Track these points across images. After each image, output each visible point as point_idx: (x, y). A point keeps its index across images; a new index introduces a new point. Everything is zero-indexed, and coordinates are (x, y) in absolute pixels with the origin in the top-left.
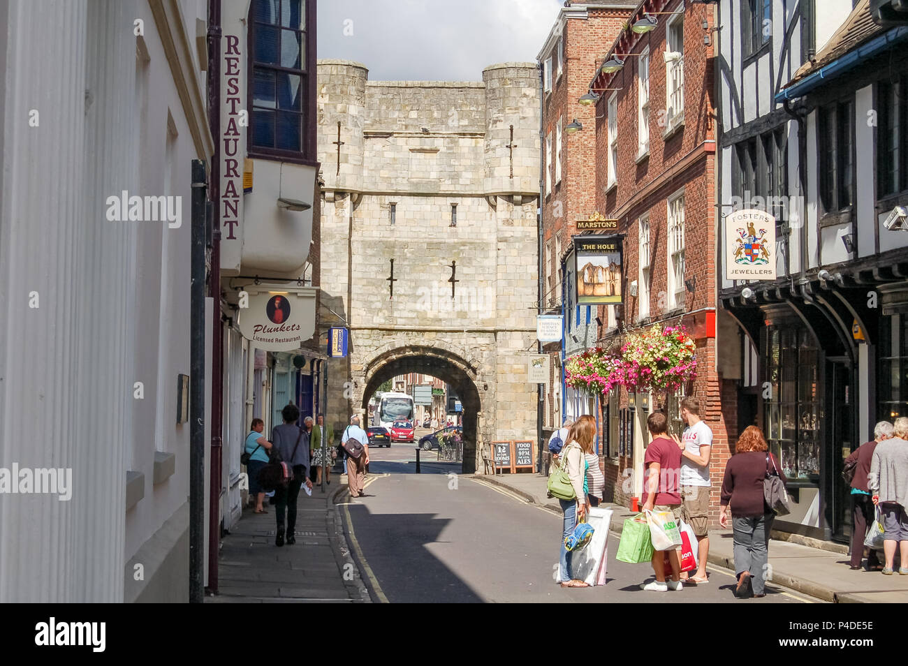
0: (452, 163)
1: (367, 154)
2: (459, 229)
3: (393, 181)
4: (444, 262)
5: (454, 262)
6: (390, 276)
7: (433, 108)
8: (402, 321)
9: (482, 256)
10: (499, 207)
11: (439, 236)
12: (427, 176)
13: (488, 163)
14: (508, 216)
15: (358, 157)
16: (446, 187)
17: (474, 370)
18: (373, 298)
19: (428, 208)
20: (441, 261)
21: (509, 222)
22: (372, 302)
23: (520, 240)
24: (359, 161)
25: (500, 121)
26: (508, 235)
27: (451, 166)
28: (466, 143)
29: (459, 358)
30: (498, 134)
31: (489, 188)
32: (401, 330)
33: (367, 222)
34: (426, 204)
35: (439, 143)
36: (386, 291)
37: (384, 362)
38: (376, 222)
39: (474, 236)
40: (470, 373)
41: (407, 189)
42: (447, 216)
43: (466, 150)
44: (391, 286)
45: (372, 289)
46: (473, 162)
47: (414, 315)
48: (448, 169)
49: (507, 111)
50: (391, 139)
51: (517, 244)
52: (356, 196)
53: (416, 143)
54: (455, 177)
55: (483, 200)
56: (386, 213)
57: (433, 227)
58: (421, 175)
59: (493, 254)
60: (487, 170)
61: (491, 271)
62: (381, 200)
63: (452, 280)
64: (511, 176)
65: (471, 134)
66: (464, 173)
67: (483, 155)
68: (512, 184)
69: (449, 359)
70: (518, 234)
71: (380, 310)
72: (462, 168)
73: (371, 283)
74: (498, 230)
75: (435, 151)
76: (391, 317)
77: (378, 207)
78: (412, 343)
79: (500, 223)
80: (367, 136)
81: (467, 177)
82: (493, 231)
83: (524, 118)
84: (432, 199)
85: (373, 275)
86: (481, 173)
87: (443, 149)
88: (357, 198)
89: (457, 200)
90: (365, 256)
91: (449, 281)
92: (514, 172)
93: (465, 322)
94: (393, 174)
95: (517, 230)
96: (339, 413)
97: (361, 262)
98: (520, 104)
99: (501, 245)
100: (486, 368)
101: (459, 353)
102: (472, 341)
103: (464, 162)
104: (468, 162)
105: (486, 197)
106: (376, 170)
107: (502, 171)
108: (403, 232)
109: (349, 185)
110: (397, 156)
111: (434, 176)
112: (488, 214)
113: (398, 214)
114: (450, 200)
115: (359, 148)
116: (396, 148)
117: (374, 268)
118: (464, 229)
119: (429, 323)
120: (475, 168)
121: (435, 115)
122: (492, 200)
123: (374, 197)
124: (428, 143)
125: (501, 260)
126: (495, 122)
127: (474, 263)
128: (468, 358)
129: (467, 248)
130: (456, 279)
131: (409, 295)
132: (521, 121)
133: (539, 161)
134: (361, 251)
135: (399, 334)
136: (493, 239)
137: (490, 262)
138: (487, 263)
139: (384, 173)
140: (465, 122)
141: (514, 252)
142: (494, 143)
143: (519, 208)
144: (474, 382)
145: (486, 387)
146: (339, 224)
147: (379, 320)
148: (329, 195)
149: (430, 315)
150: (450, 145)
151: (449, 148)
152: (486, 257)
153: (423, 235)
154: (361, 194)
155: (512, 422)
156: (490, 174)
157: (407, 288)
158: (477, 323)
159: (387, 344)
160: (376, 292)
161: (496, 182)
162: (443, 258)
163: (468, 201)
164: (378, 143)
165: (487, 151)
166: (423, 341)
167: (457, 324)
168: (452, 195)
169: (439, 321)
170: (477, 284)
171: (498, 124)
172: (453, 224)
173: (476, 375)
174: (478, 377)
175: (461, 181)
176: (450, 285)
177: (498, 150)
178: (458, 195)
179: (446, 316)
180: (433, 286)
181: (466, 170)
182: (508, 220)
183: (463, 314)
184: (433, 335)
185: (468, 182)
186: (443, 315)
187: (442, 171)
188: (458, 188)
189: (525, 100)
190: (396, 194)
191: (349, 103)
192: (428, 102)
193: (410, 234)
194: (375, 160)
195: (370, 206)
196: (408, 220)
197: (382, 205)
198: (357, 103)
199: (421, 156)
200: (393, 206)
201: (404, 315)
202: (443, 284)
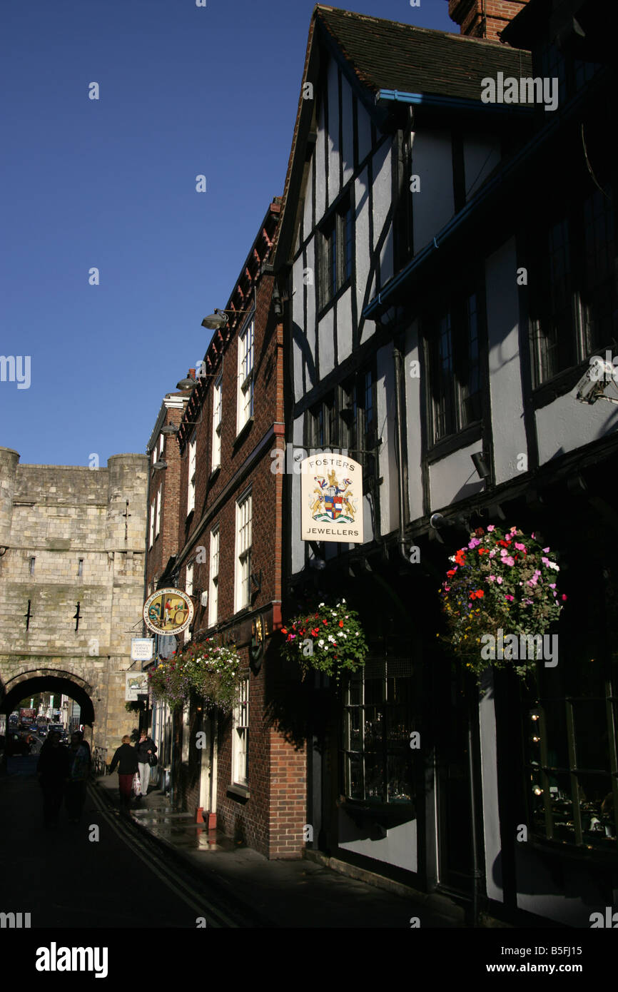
0: (81, 527)
1: (14, 518)
2: (84, 578)
3: (34, 539)
4: (71, 603)
5: (79, 603)
6: (27, 613)
7: (69, 485)
8: (35, 649)
9: (101, 598)
10: (116, 561)
11: (68, 582)
12: (61, 536)
13: (108, 527)
14: (123, 569)
15: (7, 521)
16: (76, 545)
17: (91, 688)
18: (13, 631)
19: (61, 561)
20: (69, 602)
21: (122, 573)
22: (11, 634)
23: (131, 586)
24: (8, 523)
25: (119, 496)
26: (121, 582)
27: (80, 529)
28: (93, 512)
29: (80, 678)
30: (117, 506)
31: (109, 546)
33: (10, 571)
34: (60, 558)
35: (72, 512)
36: (24, 625)
38: (19, 571)
39: (95, 583)
40: (87, 691)
41: (45, 546)
42: (75, 568)
43: (91, 518)
44: (28, 621)
45: (13, 623)
46: (97, 527)
47: (45, 644)
48: (79, 532)
49: (125, 489)
50: (34, 508)
51: (128, 590)
52: (4, 550)
53: (54, 511)
54: (83, 537)
55: (105, 556)
56: (27, 564)
58: (56, 536)
59: (110, 597)
60: (108, 533)
61: (108, 610)
62: (23, 554)
63: (77, 617)
64: (126, 539)
65: (98, 505)
66: (89, 535)
67: (105, 522)
68: (126, 543)
69: (71, 680)
70: (129, 582)
71: (17, 640)
72: (88, 531)
73: (11, 618)
74: (114, 578)
75: (68, 517)
76: (26, 646)
77: (22, 560)
79: (116, 573)
80: (15, 505)
81: (92, 537)
82: (111, 579)
83: (137, 494)
84: (64, 555)
85: (14, 613)
86: (103, 535)
87: (74, 517)
88: (4, 552)
89: (84, 555)
90: (9, 597)
91: (74, 617)
92: (128, 535)
94: (34, 534)
95: (129, 579)
97: (5, 602)
98: (134, 484)
99: (117, 590)
100: (100, 686)
101: (80, 675)
102: (89, 665)
103: (90, 526)
104: (94, 527)
105: (106, 553)
106: (21, 531)
107: (119, 534)
108: (39, 579)
110: (39, 520)
111: (66, 536)
112: (107, 567)
113: (37, 565)
114: (78, 555)
115: (9, 513)
116: (38, 515)
117: (15, 607)
118: (88, 579)
119: (56, 650)
120: (99, 531)
121: (70, 490)
122: (110, 554)
124: (63, 511)
125: (116, 601)
126: (116, 497)
127: (95, 604)
128: (87, 678)
129: (89, 592)
130: (80, 616)
131: (42, 628)
132: (135, 497)
133: (145, 526)
136: (111, 584)
137: (106, 604)
138: (104, 604)
139: (27, 533)
140: (93, 497)
141: (126, 596)
142: (114, 512)
143: (130, 562)
144: (91, 698)
145: (99, 700)
147: (17, 648)
149: (58, 643)
150: (80, 514)
151: (79, 516)
152: (103, 599)
153: (56, 582)
154: (8, 549)
155: (119, 730)
156: (110, 536)
157: (40, 622)
159: (21, 667)
160: (15, 625)
161: (114, 542)
162: (70, 600)
163: (92, 556)
164: (23, 511)
165: (108, 519)
166: (51, 665)
167: (79, 651)
168: (79, 551)
169: (66, 648)
170: (95, 620)
171: (118, 498)
172: (79, 574)
173: (91, 692)
174: (94, 694)
175: (87, 541)
176: (75, 620)
177: (117, 518)
178: (85, 551)
179: (70, 645)
180: (61, 622)
181: (91, 533)
182: (122, 571)
183: (84, 643)
184: (59, 660)
185: (93, 542)
186: (68, 644)
187: (72, 533)
188: (85, 546)
189: (138, 481)
190: (36, 549)
191: (3, 479)
192: (65, 480)
193: (45, 581)
194: (21, 523)
195: (15, 558)
196: (44, 571)
197: (24, 558)
198: (9, 479)
199: (57, 521)
200: (33, 559)
201: (37, 644)
202: (69, 620)
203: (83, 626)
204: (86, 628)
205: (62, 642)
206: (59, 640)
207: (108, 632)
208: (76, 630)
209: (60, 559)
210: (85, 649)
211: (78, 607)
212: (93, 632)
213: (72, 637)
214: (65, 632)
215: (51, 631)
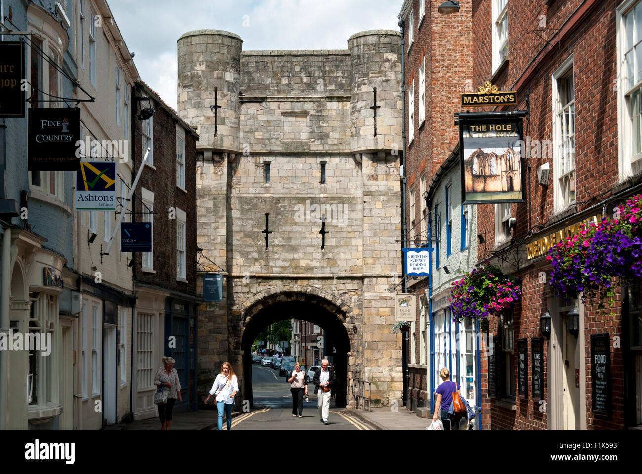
0: (321, 124)
1: (242, 117)
2: (328, 185)
3: (267, 142)
6: (265, 228)
8: (278, 269)
9: (350, 209)
10: (364, 165)
11: (309, 191)
12: (298, 137)
13: (354, 124)
14: (373, 173)
15: (234, 120)
16: (317, 147)
17: (344, 314)
18: (251, 250)
19: (299, 166)
21: (374, 177)
22: (249, 253)
23: (385, 194)
24: (235, 123)
25: (364, 84)
26: (373, 189)
27: (320, 127)
28: (334, 106)
29: (330, 303)
30: (362, 96)
31: (355, 147)
32: (276, 278)
33: (243, 180)
35: (308, 106)
36: (262, 243)
37: (261, 307)
38: (252, 180)
39: (341, 191)
40: (340, 316)
41: (280, 149)
42: (317, 173)
43: (333, 112)
44: (267, 238)
45: (249, 241)
46: (340, 124)
47: (287, 264)
48: (317, 130)
49: (371, 75)
50: (264, 104)
51: (382, 197)
52: (233, 156)
53: (287, 107)
54: (324, 137)
55: (350, 158)
56: (261, 171)
57: (304, 183)
58: (292, 136)
59: (360, 207)
60: (353, 130)
61: (358, 222)
62: (256, 159)
63: (323, 231)
64: (376, 134)
65: (338, 98)
66: (331, 134)
67: (350, 117)
68: (376, 142)
70: (383, 188)
71: (256, 260)
72: (329, 130)
73: (248, 235)
74: (364, 185)
75: (305, 114)
76: (267, 266)
77: (253, 166)
78: (286, 289)
79: (366, 179)
80: (242, 101)
81: (335, 137)
82: (359, 186)
83: (387, 81)
84: (302, 159)
85: (249, 228)
86: (348, 133)
87: (312, 112)
88: (234, 158)
89: (327, 159)
90: (242, 211)
91: (320, 232)
92: (378, 131)
93: (335, 270)
94: (267, 136)
95: (381, 185)
96: (219, 354)
97: (238, 216)
98: (383, 68)
99: (367, 199)
100: (355, 312)
101: (329, 298)
102: (342, 287)
103: (331, 123)
104: (336, 124)
105: (352, 154)
106: (252, 132)
107: (367, 130)
108: (277, 189)
109: (227, 146)
110: (273, 118)
111: (304, 136)
112: (355, 171)
113: (272, 172)
114: (320, 159)
115: (235, 111)
116: (270, 112)
117: (250, 222)
118: (333, 185)
119: (301, 271)
120: (342, 129)
121: (305, 80)
122: (358, 157)
123: (250, 157)
124: (298, 107)
125: (367, 212)
126: (359, 86)
128: (338, 303)
129: (336, 202)
130: (326, 230)
131: (283, 246)
132: (384, 84)
133: (401, 120)
134: (238, 206)
135: (275, 282)
136: (359, 193)
137: (357, 215)
138: (354, 215)
139: (258, 135)
140: (333, 87)
141: (379, 205)
142: (359, 105)
143: (383, 165)
144: (344, 324)
145: (354, 329)
146: (218, 182)
147: (257, 269)
148: (208, 155)
149: (303, 263)
150: (319, 108)
151: (318, 111)
152: (353, 210)
153: (296, 191)
154: (237, 154)
155: (380, 361)
156: (356, 135)
157: (281, 239)
158: (345, 270)
159: (261, 291)
160: (253, 243)
161: (362, 141)
163: (336, 160)
164: (252, 109)
165: (353, 113)
166: (296, 287)
167: (328, 272)
168: (321, 154)
169: (312, 269)
170: (345, 235)
171: (363, 87)
172: (323, 181)
173: (345, 317)
174: (348, 320)
175: (329, 141)
176: (321, 236)
177: (363, 111)
178: (327, 154)
179: (317, 264)
180: (305, 238)
181: (334, 131)
182: (373, 176)
183: (332, 262)
184: (305, 282)
185: (336, 142)
186: (314, 264)
187: (311, 132)
188: (327, 147)
189: (387, 64)
190: (270, 154)
191: (225, 70)
192: (298, 68)
193: (284, 191)
194: (251, 122)
195: (246, 165)
196: (281, 178)
197: (257, 165)
198: (232, 70)
199: (292, 119)
200: (267, 165)
201: (278, 264)
202: (314, 236)
203: (330, 242)
204: (333, 244)
205: (308, 261)
206: (304, 259)
207: (360, 249)
208: (323, 247)
209: (298, 164)
212: (343, 249)
213: (319, 255)
214: (309, 250)
215: (294, 249)
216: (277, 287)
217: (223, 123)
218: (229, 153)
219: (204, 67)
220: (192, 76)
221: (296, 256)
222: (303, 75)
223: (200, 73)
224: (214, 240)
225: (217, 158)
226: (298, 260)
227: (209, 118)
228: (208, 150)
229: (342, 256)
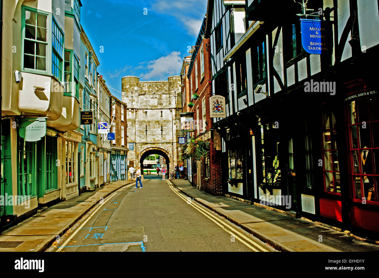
1: (139, 99)
2: (163, 118)
3: (146, 106)
5: (162, 126)
6: (146, 130)
8: (149, 141)
10: (173, 111)
11: (158, 119)
15: (137, 100)
16: (160, 107)
17: (168, 153)
18: (142, 136)
24: (137, 101)
26: (175, 118)
27: (161, 102)
28: (164, 96)
29: (164, 150)
30: (172, 93)
31: (170, 107)
32: (149, 143)
33: (140, 116)
34: (155, 111)
36: (145, 133)
37: (145, 151)
38: (142, 116)
39: (166, 119)
41: (150, 108)
42: (160, 114)
43: (164, 98)
44: (146, 132)
45: (142, 133)
46: (166, 101)
47: (152, 139)
49: (174, 88)
50: (145, 96)
53: (151, 96)
54: (161, 105)
56: (145, 114)
57: (156, 117)
58: (153, 104)
59: (172, 123)
60: (170, 102)
61: (171, 128)
63: (162, 130)
65: (165, 94)
68: (176, 105)
69: (162, 150)
71: (144, 138)
72: (163, 102)
73: (141, 131)
75: (156, 98)
76: (146, 140)
78: (152, 146)
80: (139, 95)
81: (164, 104)
82: (171, 117)
86: (168, 103)
87: (158, 98)
89: (162, 110)
92: (176, 103)
94: (146, 104)
97: (139, 126)
100: (171, 152)
101: (164, 148)
102: (167, 145)
105: (170, 109)
106: (142, 103)
107: (173, 103)
108: (149, 119)
109: (135, 107)
110: (147, 99)
111: (156, 105)
112: (170, 113)
113: (148, 114)
114: (160, 110)
115: (137, 98)
117: (142, 128)
118: (164, 118)
119: (156, 141)
122: (171, 110)
123: (142, 110)
124: (154, 96)
126: (171, 91)
127: (167, 126)
128: (166, 150)
129: (165, 122)
131: (151, 134)
132: (178, 90)
134: (138, 124)
135: (148, 144)
136: (171, 119)
138: (170, 126)
139: (144, 104)
140: (164, 91)
142: (171, 96)
143: (178, 112)
144: (168, 156)
145: (171, 157)
146: (133, 117)
147: (144, 141)
148: (130, 110)
149: (156, 139)
151: (160, 97)
152: (170, 124)
153: (154, 119)
154: (138, 109)
156: (170, 104)
157: (150, 132)
158: (168, 141)
159: (145, 147)
161: (172, 105)
162: (159, 125)
163: (165, 110)
164: (142, 97)
165: (169, 98)
166: (154, 146)
167: (163, 141)
168: (161, 109)
169: (159, 141)
170: (168, 131)
171: (172, 91)
172: (162, 116)
173: (168, 154)
174: (169, 154)
177: (172, 97)
178: (162, 109)
179: (160, 139)
180: (157, 132)
181: (164, 103)
183: (164, 139)
184: (157, 144)
185: (165, 106)
186: (159, 139)
187: (158, 103)
188: (162, 107)
189: (178, 85)
190: (147, 109)
191: (135, 87)
192: (154, 86)
193: (151, 119)
194: (142, 101)
195: (140, 112)
196: (150, 116)
197: (143, 112)
198: (136, 87)
199: (153, 99)
200: (146, 112)
201: (150, 139)
202: (159, 131)
203: (164, 133)
204: (165, 134)
205: (157, 139)
207: (172, 135)
208: (162, 134)
210: (165, 141)
211: (162, 127)
212: (167, 135)
213: (161, 137)
214: (158, 135)
215: (154, 135)
216: (149, 146)
217: (134, 101)
218: (136, 109)
219: (129, 86)
220: (126, 89)
221: (154, 137)
222: (156, 88)
223: (128, 88)
224: (132, 133)
225: (132, 111)
226: (155, 138)
227: (130, 100)
228: (130, 108)
229: (167, 137)
